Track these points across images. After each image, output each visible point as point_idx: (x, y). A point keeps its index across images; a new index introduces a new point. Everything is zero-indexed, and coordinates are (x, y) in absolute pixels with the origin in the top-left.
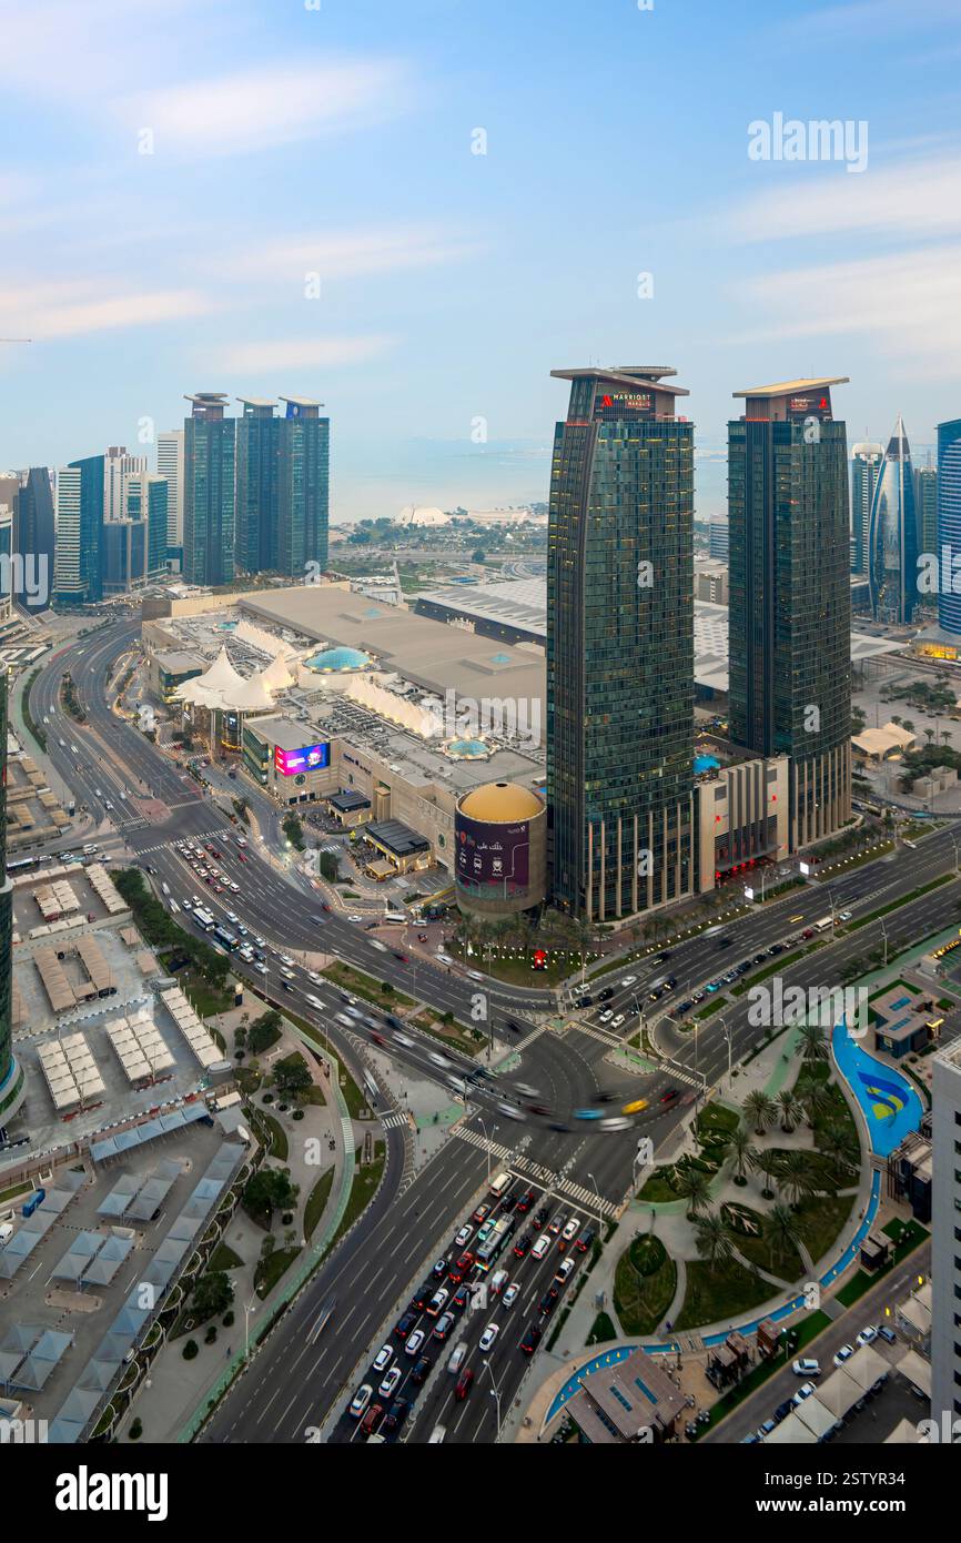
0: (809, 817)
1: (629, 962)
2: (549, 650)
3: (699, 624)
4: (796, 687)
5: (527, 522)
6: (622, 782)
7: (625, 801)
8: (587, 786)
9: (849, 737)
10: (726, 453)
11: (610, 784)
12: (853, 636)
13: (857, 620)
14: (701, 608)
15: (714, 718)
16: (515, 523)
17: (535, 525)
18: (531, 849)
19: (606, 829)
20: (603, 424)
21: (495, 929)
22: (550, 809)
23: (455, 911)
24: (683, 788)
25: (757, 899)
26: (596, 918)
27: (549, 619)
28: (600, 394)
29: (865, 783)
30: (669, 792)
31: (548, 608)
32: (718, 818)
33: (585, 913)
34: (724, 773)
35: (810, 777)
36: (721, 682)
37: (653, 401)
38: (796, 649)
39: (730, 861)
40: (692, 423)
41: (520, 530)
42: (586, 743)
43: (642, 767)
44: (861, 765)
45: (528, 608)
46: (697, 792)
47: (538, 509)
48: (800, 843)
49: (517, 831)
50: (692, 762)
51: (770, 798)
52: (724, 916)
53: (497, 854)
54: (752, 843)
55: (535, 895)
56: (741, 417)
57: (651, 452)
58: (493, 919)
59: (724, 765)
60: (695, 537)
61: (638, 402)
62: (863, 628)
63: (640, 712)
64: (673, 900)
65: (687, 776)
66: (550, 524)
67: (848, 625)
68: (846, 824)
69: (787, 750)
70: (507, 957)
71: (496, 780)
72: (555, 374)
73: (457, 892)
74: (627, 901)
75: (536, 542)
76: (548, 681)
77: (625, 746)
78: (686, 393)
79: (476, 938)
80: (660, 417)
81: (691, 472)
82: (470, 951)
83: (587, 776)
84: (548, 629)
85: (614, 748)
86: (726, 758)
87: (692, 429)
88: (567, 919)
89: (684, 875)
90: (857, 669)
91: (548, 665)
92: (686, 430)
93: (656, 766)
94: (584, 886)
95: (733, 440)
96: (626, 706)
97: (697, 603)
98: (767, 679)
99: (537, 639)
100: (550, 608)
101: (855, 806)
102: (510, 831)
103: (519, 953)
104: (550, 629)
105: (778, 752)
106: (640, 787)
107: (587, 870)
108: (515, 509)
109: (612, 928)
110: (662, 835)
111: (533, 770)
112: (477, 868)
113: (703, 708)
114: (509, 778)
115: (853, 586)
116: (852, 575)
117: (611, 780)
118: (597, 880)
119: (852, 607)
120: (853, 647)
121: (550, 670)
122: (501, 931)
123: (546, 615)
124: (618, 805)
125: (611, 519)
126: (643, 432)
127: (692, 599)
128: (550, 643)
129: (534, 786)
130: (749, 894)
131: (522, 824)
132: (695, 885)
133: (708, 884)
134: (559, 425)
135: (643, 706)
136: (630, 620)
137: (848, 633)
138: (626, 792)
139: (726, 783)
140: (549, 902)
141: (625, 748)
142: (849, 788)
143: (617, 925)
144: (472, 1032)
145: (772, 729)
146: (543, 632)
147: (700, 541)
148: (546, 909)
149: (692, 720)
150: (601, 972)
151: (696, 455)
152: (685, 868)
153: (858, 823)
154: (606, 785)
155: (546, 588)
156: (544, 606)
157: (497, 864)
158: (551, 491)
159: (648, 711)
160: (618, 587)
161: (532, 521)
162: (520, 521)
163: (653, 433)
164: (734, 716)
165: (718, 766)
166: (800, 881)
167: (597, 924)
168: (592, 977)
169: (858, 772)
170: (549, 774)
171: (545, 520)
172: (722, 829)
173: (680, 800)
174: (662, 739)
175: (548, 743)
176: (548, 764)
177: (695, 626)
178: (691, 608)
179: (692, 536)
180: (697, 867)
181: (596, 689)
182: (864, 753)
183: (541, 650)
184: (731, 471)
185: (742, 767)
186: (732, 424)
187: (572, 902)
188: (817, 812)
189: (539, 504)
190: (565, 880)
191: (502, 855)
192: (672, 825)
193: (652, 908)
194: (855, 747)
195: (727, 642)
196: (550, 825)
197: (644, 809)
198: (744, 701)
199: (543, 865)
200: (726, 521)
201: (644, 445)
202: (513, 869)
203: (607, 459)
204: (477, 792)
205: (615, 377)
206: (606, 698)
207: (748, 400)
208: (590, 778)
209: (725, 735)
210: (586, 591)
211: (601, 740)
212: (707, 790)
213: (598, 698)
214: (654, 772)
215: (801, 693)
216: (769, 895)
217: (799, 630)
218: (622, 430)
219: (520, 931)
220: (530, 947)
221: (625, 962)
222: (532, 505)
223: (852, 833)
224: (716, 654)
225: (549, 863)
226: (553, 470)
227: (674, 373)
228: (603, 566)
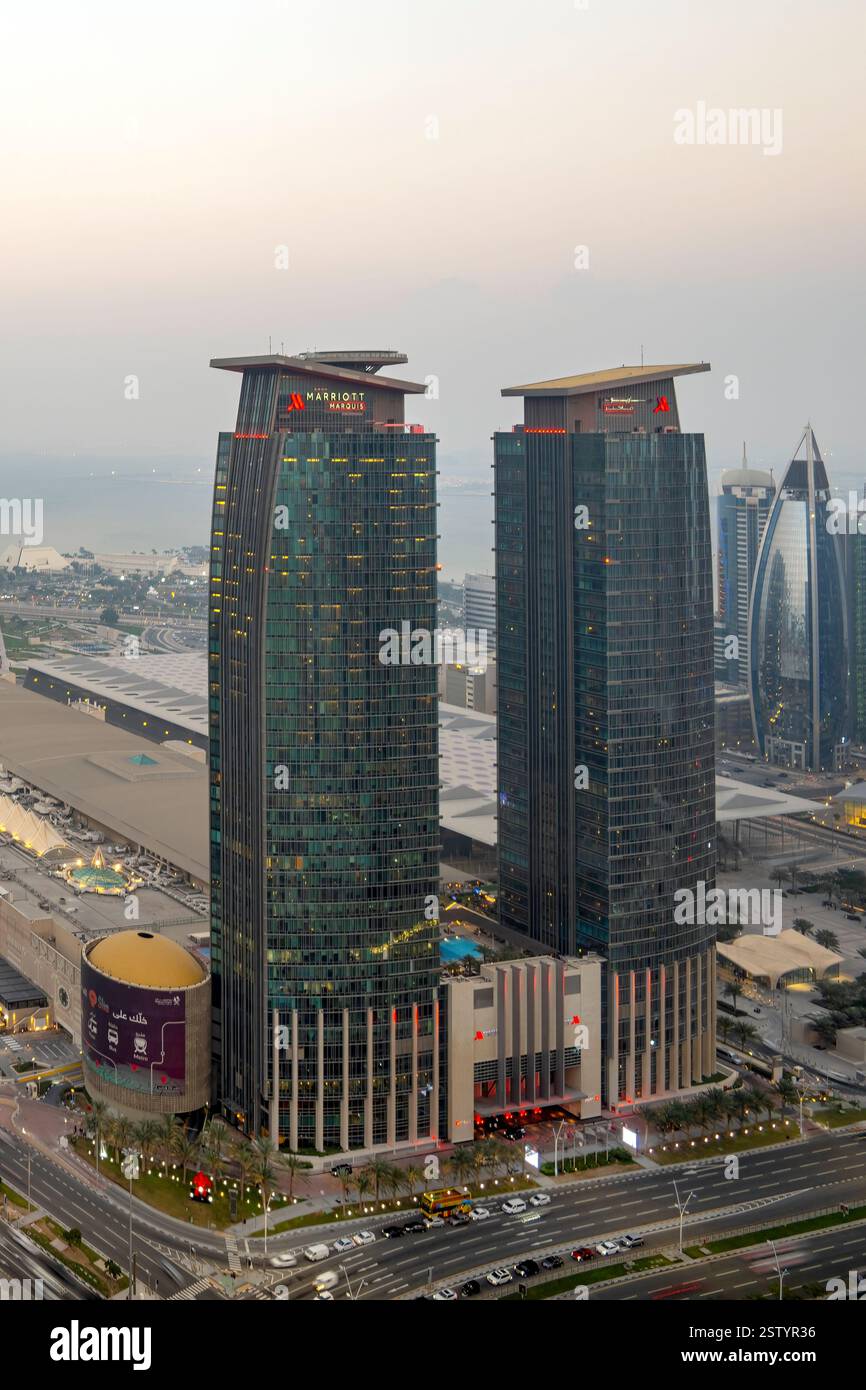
0: (638, 1058)
1: (336, 1220)
2: (213, 755)
3: (445, 738)
4: (615, 851)
5: (178, 573)
6: (324, 958)
7: (329, 987)
8: (271, 956)
9: (712, 943)
10: (491, 480)
11: (306, 958)
12: (719, 781)
13: (727, 754)
14: (451, 715)
15: (474, 883)
16: (161, 574)
17: (190, 578)
18: (189, 1030)
19: (299, 1022)
20: (290, 436)
21: (137, 1133)
22: (216, 979)
23: (82, 1095)
24: (423, 981)
25: (547, 1169)
26: (285, 1146)
27: (212, 712)
28: (286, 392)
29: (742, 1020)
30: (397, 984)
31: (211, 696)
32: (479, 1035)
33: (268, 1136)
34: (490, 969)
35: (640, 997)
36: (485, 831)
37: (367, 402)
38: (614, 793)
39: (497, 1102)
40: (433, 435)
41: (167, 582)
42: (269, 894)
43: (356, 941)
44: (733, 991)
45: (180, 693)
46: (444, 991)
47: (194, 555)
48: (622, 1096)
49: (168, 1002)
50: (435, 945)
51: (568, 1019)
52: (489, 1183)
53: (139, 1028)
54: (536, 1083)
55: (194, 1096)
56: (516, 427)
57: (366, 477)
58: (137, 1117)
59: (491, 958)
60: (439, 608)
61: (345, 402)
62: (739, 771)
63: (352, 859)
64: (403, 1145)
65: (430, 963)
66: (211, 577)
67: (710, 762)
68: (706, 1080)
69: (601, 950)
70: (155, 1173)
71: (139, 927)
72: (217, 364)
73: (84, 1070)
74: (332, 1132)
75: (191, 602)
76: (212, 799)
77: (329, 906)
78: (420, 389)
79: (112, 1138)
80: (380, 425)
81: (432, 510)
82: (104, 1154)
83: (270, 941)
84: (211, 726)
85: (312, 907)
86: (493, 946)
87: (433, 445)
88: (241, 1139)
89: (423, 1110)
90: (728, 835)
91: (211, 777)
92: (424, 444)
93: (378, 942)
94: (266, 1097)
95: (501, 463)
96: (329, 848)
97: (443, 707)
98: (563, 832)
99: (196, 738)
100: (213, 696)
101: (722, 1055)
102: (157, 1001)
103: (171, 1171)
104: (213, 726)
105: (582, 950)
106: (353, 970)
107: (271, 1075)
108: (160, 553)
109: (309, 1166)
110: (388, 1046)
111: (191, 922)
112: (113, 1044)
113: (456, 867)
114: (156, 927)
115: (719, 700)
116: (717, 683)
117: (306, 952)
118: (286, 1093)
119: (718, 734)
120: (720, 799)
121: (213, 784)
122: (145, 1137)
123: (207, 705)
124: (318, 991)
125: (303, 574)
126: (353, 448)
127: (435, 701)
128: (214, 746)
129: (191, 944)
130: (533, 1159)
131: (175, 994)
132: (441, 1127)
133: (462, 1128)
134: (223, 437)
135: (358, 851)
136: (336, 725)
137: (710, 777)
138: (330, 974)
139: (493, 985)
140: (215, 1109)
141: (329, 909)
142: (712, 1025)
143: (318, 1163)
144: (107, 1264)
145: (572, 912)
146: (204, 730)
147: (448, 614)
148: (210, 1118)
149: (436, 883)
150: (293, 1224)
151: (440, 483)
152: (424, 1102)
153: (729, 1082)
154: (298, 959)
155: (207, 665)
156: (204, 693)
157: (140, 1043)
158: (213, 531)
159: (363, 859)
160: (316, 675)
161: (186, 571)
162: (169, 570)
163: (370, 450)
164: (506, 883)
165: (479, 957)
166: (623, 1157)
167: (287, 1156)
168: (280, 1228)
169: (729, 1001)
170: (214, 930)
171: (205, 572)
172: (487, 1052)
173: (418, 998)
174: (387, 904)
175: (212, 886)
176: (212, 915)
177: (440, 741)
178: (433, 716)
179: (434, 605)
180: (444, 1104)
181: (283, 817)
182: (741, 973)
183: (200, 755)
184: (499, 511)
185: (521, 964)
186: (499, 438)
187: (249, 1117)
188: (654, 1054)
189: (194, 548)
190: (239, 1084)
191: (150, 1032)
192: (405, 1033)
193: (371, 1150)
194: (723, 961)
195: (495, 770)
196: (216, 1001)
197: (359, 1002)
198: (525, 864)
199: (206, 1056)
200: (492, 586)
201: (354, 466)
202: (163, 1054)
203: (297, 485)
204: (112, 939)
205: (309, 368)
206: (299, 834)
207: (527, 400)
208: (273, 944)
209: (491, 911)
210: (266, 676)
211: (291, 892)
212: (462, 992)
213: (285, 832)
214: (375, 951)
215: (622, 863)
216: (566, 1167)
217: (619, 763)
218: (321, 445)
219: (173, 1141)
220: (189, 1167)
221: (329, 1218)
222: (184, 549)
223: (716, 1096)
224: (476, 788)
225: (214, 1055)
226: (215, 500)
227: (402, 360)
228: (293, 643)
